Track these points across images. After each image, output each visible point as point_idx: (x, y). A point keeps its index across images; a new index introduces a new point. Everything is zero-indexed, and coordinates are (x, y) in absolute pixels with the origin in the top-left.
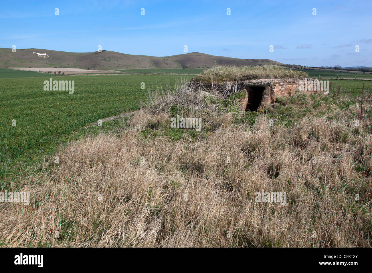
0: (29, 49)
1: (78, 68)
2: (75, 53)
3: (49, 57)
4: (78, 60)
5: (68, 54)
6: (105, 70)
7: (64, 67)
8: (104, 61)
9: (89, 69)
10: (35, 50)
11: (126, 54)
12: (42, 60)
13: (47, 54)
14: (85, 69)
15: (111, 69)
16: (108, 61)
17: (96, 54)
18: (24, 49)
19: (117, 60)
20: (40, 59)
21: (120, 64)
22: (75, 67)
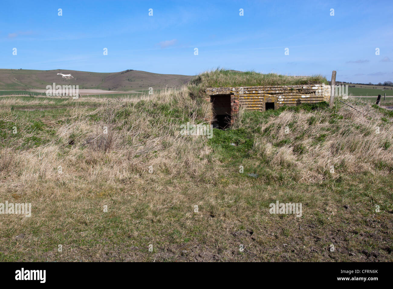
0: (54, 70)
1: (100, 89)
2: (101, 74)
3: (73, 78)
4: (103, 81)
5: (93, 74)
6: (125, 91)
7: (86, 89)
8: (128, 82)
9: (110, 90)
10: (60, 71)
11: (155, 74)
12: (66, 81)
13: (72, 74)
14: (107, 90)
15: (131, 90)
16: (132, 81)
17: (122, 74)
18: (49, 71)
19: (142, 80)
20: (63, 81)
21: (144, 84)
22: (98, 88)
